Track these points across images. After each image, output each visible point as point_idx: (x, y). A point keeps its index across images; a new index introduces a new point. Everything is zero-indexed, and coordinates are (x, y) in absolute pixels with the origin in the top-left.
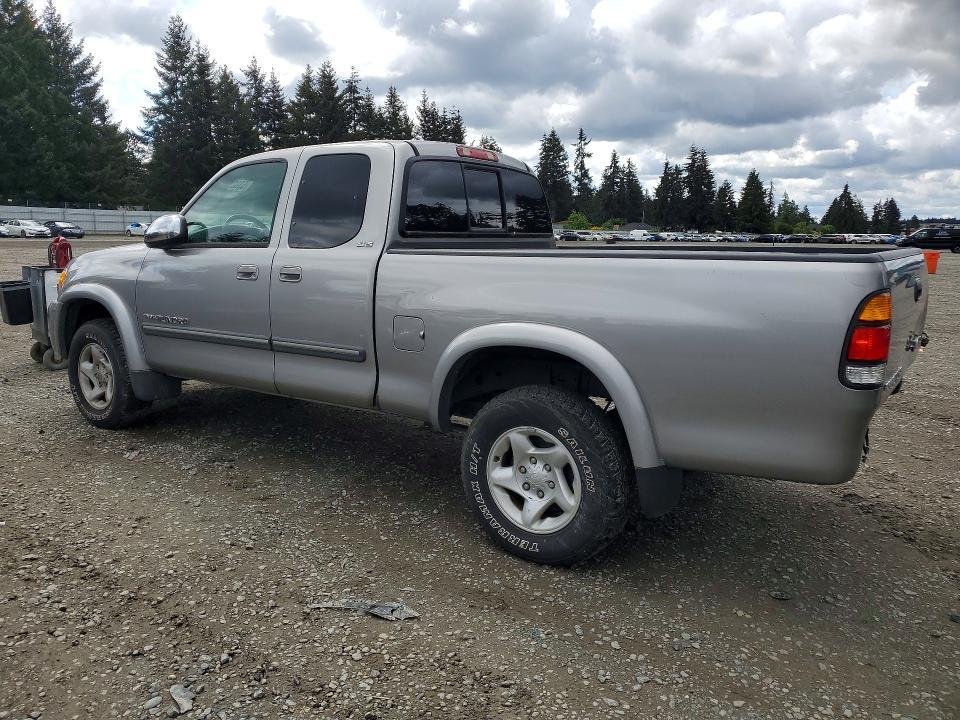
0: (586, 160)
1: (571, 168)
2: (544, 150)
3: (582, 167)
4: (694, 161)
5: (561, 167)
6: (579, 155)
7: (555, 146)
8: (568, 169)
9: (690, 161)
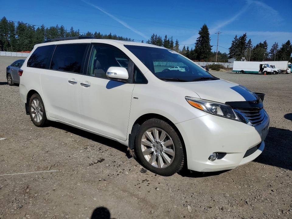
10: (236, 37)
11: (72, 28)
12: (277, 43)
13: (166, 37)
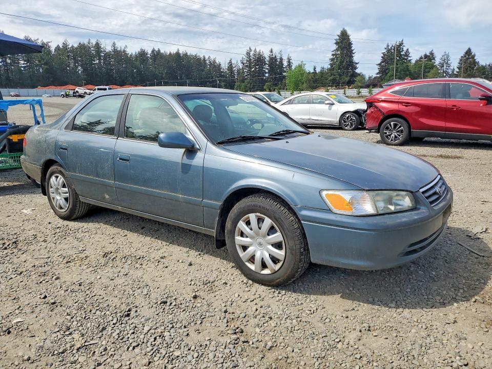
10: (388, 46)
11: (114, 44)
12: (447, 53)
13: (271, 51)
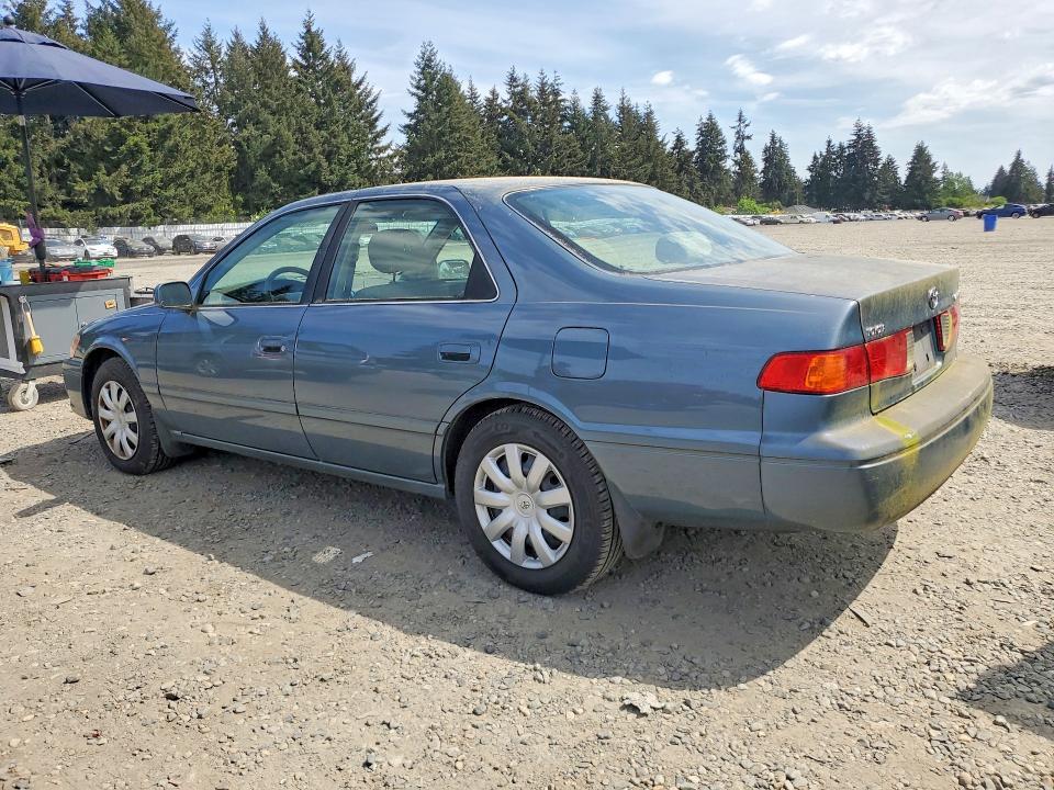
0: (746, 142)
1: (730, 151)
2: (701, 134)
3: (740, 150)
4: (859, 137)
5: (719, 151)
6: (738, 138)
7: (712, 130)
8: (727, 154)
9: (855, 138)
